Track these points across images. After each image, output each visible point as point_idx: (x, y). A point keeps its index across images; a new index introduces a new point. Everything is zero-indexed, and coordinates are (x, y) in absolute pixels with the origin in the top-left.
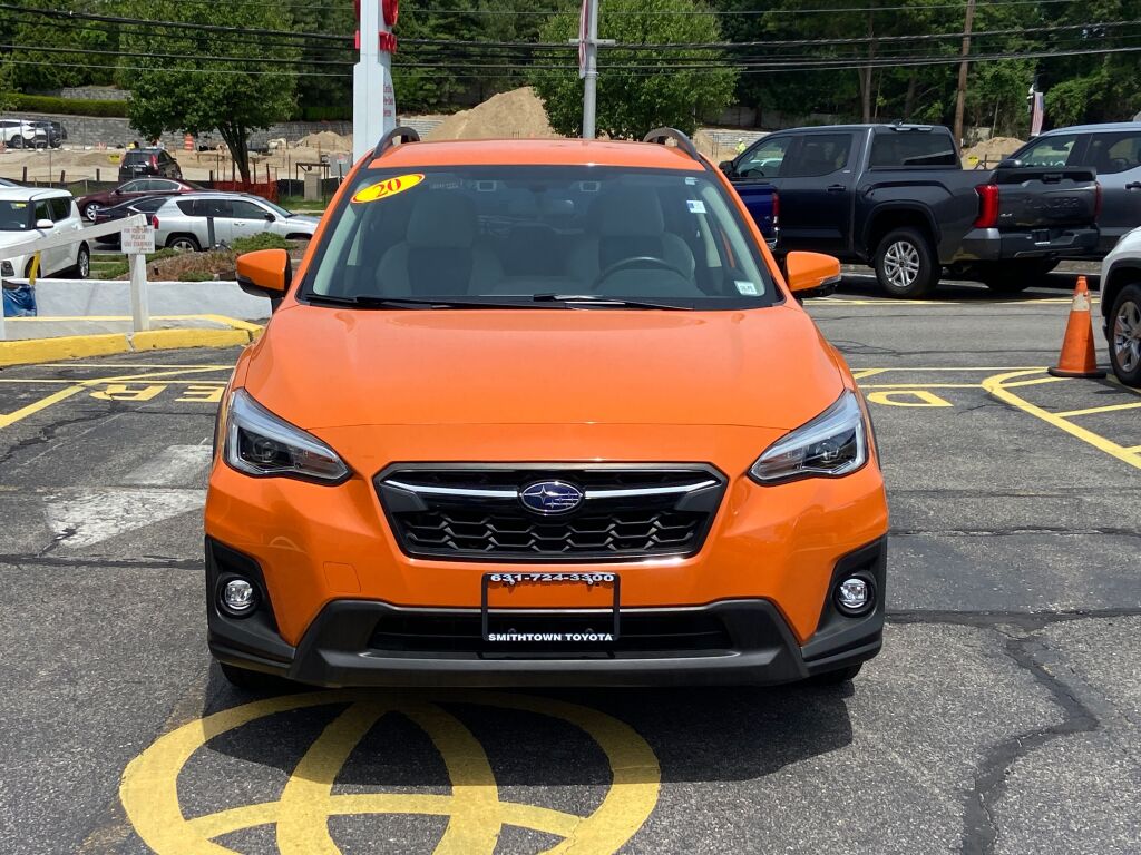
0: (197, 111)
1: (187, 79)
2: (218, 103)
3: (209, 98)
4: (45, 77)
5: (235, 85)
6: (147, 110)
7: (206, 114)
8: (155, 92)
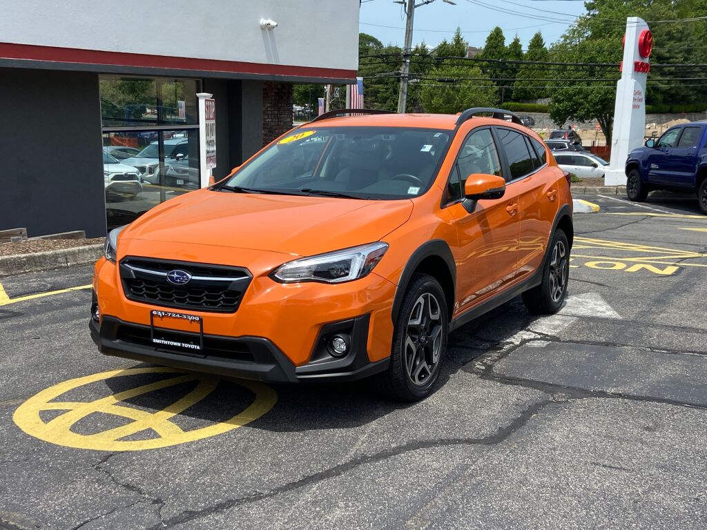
0: (584, 108)
1: (580, 92)
2: (596, 104)
3: (591, 101)
4: (530, 93)
5: (606, 94)
6: (558, 109)
7: (588, 111)
8: (563, 99)
